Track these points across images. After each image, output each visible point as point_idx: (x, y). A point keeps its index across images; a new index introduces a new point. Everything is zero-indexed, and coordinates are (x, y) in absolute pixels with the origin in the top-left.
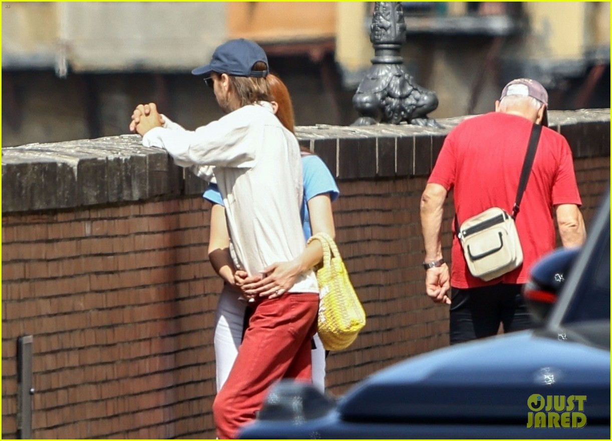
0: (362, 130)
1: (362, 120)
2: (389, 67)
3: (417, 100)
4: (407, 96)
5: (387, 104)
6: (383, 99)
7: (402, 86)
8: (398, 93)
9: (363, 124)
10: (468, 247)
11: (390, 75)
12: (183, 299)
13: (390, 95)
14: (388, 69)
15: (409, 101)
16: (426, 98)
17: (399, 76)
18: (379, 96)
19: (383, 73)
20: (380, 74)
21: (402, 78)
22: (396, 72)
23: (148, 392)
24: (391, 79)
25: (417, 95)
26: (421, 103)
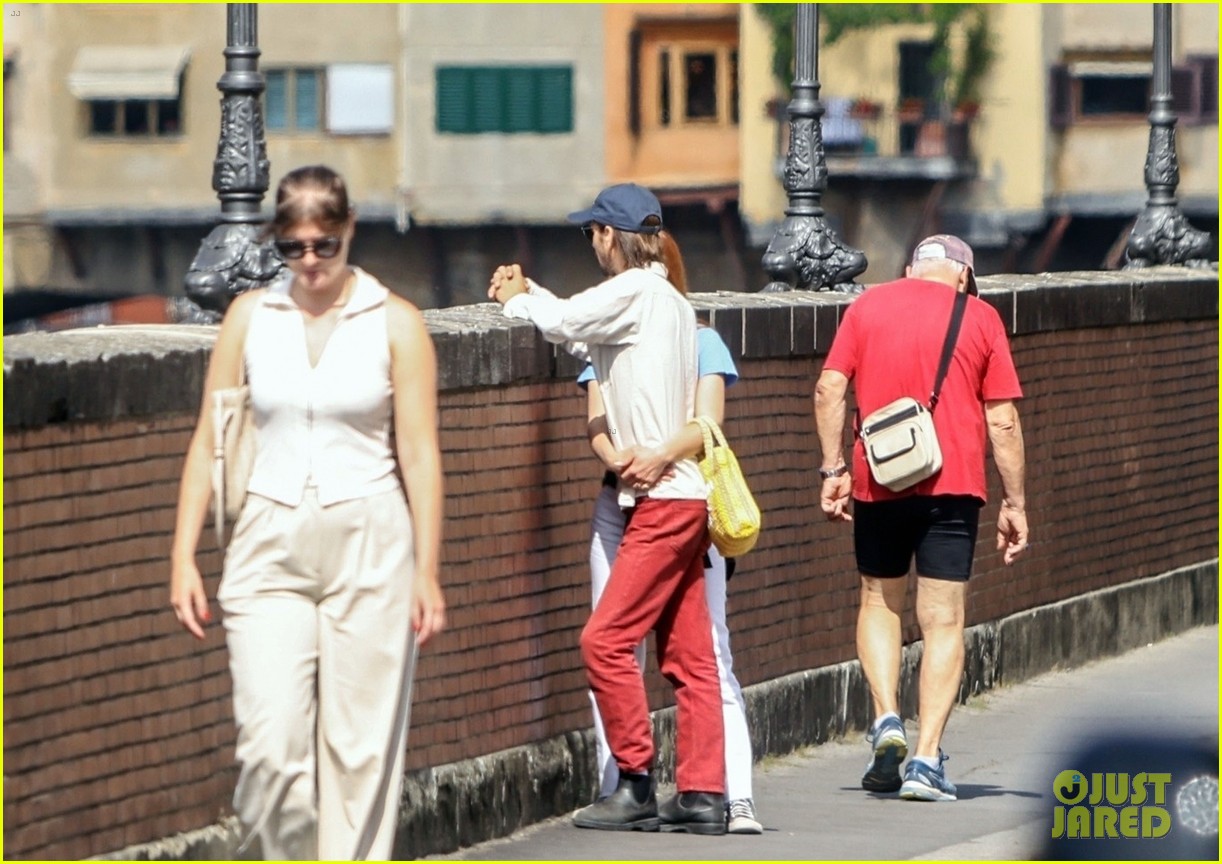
0: (774, 297)
1: (773, 285)
2: (806, 219)
3: (842, 260)
4: (829, 256)
5: (804, 266)
6: (799, 259)
7: (823, 244)
8: (818, 252)
9: (774, 290)
10: (872, 447)
11: (808, 230)
12: (554, 505)
13: (807, 254)
14: (805, 223)
15: (831, 262)
16: (852, 258)
17: (819, 231)
18: (795, 256)
19: (800, 228)
20: (796, 229)
21: (822, 234)
22: (815, 227)
23: (511, 620)
24: (810, 234)
25: (841, 254)
26: (846, 264)
